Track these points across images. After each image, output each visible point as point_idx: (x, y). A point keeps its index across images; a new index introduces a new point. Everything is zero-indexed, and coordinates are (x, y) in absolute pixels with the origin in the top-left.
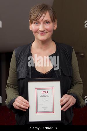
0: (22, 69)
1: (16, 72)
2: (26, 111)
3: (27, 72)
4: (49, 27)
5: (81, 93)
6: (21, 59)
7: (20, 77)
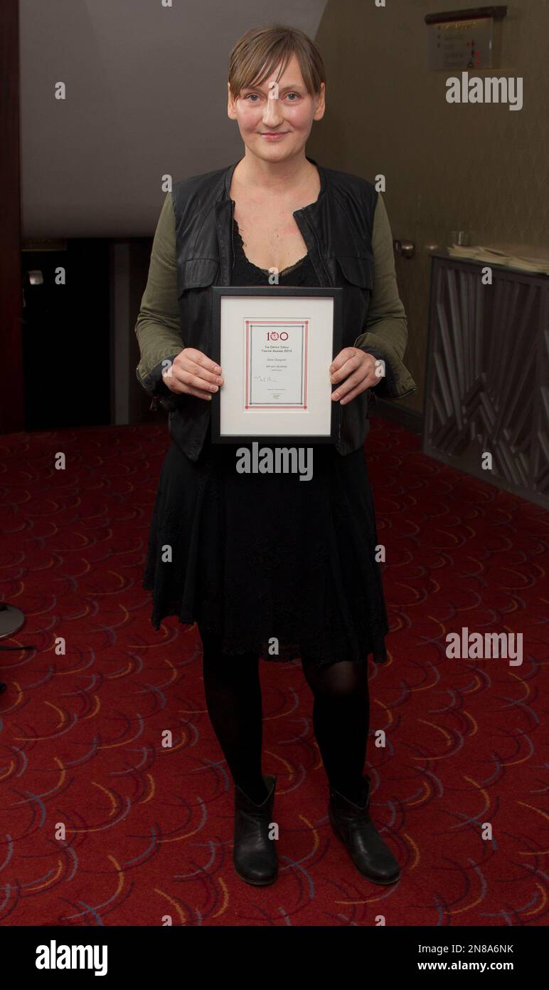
0: (197, 256)
1: (175, 269)
2: (210, 397)
3: (214, 264)
4: (297, 111)
5: (401, 348)
6: (196, 219)
7: (190, 284)
